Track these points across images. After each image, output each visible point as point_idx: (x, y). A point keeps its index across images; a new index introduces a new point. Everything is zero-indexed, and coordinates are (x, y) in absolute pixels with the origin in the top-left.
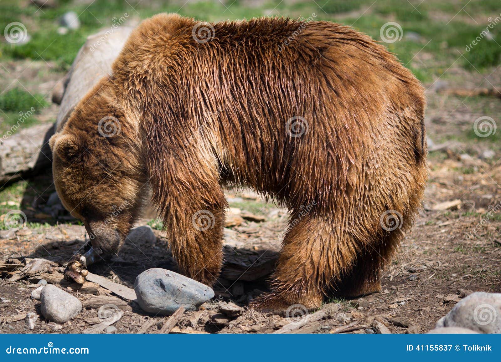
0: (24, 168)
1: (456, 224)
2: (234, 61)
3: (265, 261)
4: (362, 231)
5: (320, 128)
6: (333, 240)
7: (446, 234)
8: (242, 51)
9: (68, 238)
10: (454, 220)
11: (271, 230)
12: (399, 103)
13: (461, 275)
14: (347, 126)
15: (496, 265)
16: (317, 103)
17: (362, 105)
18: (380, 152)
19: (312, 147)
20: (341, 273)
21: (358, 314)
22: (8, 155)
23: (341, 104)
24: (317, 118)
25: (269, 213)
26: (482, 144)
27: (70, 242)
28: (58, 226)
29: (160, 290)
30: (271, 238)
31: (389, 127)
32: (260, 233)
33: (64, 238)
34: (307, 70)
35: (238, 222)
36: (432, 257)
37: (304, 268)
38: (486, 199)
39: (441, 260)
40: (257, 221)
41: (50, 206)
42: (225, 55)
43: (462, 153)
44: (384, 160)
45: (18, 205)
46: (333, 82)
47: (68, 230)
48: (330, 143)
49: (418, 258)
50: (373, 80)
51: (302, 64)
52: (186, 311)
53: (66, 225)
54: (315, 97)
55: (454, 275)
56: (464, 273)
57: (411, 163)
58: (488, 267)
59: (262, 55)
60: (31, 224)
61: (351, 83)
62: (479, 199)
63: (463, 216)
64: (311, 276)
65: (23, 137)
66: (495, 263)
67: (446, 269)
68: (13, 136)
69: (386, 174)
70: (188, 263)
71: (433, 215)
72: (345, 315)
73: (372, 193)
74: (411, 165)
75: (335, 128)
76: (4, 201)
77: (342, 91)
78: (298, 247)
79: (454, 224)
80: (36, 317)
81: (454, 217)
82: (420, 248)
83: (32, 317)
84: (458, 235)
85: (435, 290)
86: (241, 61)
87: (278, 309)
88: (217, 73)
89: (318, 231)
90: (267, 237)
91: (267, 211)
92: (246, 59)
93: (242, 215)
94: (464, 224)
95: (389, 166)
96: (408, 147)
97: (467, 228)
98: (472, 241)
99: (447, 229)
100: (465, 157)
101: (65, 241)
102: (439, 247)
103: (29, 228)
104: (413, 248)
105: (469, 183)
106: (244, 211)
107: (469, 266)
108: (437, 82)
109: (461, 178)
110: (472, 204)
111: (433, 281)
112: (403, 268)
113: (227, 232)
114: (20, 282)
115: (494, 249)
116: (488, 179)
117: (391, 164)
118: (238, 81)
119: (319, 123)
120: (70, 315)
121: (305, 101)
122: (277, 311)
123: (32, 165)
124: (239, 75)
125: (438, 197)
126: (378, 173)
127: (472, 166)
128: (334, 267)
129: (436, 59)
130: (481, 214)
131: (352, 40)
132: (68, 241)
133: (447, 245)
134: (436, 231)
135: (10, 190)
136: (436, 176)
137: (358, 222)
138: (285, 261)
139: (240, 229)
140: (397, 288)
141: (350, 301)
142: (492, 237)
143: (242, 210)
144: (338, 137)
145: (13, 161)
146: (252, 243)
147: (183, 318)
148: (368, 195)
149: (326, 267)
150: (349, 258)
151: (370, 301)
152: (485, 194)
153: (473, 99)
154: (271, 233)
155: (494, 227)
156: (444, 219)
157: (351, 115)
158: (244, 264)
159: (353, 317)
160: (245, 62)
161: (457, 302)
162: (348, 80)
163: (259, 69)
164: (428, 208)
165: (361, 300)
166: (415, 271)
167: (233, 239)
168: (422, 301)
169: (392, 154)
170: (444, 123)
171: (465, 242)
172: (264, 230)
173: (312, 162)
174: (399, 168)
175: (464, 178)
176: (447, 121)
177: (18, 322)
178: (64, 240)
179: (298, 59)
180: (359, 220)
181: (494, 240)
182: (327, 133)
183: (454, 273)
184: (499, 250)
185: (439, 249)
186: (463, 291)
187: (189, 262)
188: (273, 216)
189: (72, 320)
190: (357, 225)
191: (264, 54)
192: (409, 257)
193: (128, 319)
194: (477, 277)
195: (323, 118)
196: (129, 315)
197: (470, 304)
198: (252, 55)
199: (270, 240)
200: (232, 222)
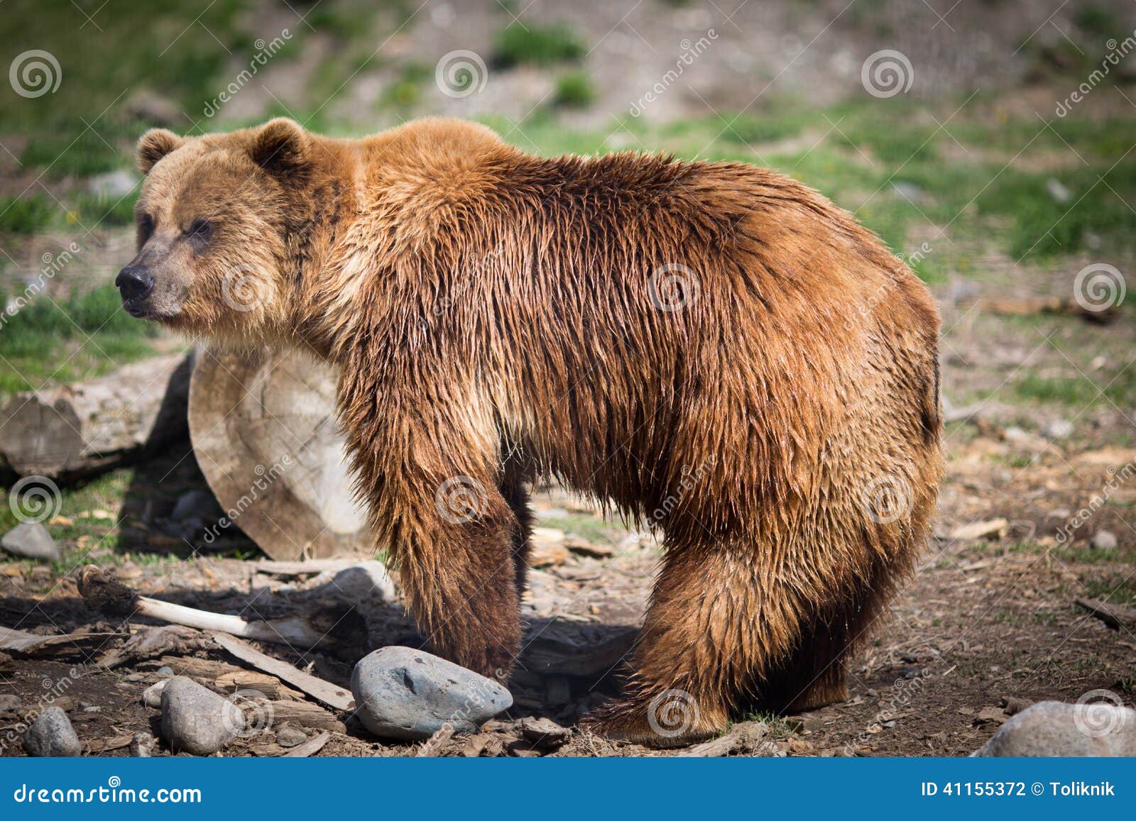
0: (126, 443)
1: (998, 567)
2: (563, 237)
3: (613, 636)
4: (811, 580)
5: (735, 375)
6: (752, 597)
7: (977, 587)
8: (579, 215)
9: (216, 585)
10: (994, 559)
11: (625, 575)
12: (892, 325)
13: (1008, 669)
14: (789, 373)
15: (1079, 649)
16: (728, 325)
17: (819, 329)
18: (854, 423)
19: (717, 414)
20: (766, 665)
21: (801, 743)
22: (93, 417)
23: (776, 326)
24: (727, 356)
25: (620, 541)
26: (1047, 408)
27: (219, 592)
28: (196, 560)
29: (404, 691)
30: (624, 589)
31: (872, 371)
32: (604, 579)
33: (208, 585)
34: (705, 258)
35: (560, 557)
36: (949, 632)
37: (693, 655)
38: (1058, 518)
39: (968, 637)
40: (597, 556)
41: (179, 521)
42: (547, 224)
43: (1008, 425)
44: (862, 438)
45: (114, 517)
46: (760, 283)
47: (215, 569)
48: (754, 406)
49: (922, 633)
50: (840, 279)
51: (695, 248)
52: (456, 733)
53: (212, 559)
54: (723, 313)
55: (995, 669)
56: (1015, 664)
57: (915, 442)
58: (1062, 655)
59: (617, 229)
60: (141, 555)
61: (796, 285)
62: (1042, 519)
63: (1011, 550)
64: (707, 671)
65: (124, 381)
66: (1076, 646)
67: (979, 656)
68: (105, 379)
69: (864, 465)
70: (452, 640)
71: (951, 549)
72: (776, 747)
73: (835, 505)
74: (914, 446)
75: (765, 377)
76: (84, 510)
77: (779, 301)
78: (682, 611)
79: (993, 567)
80: (152, 742)
81: (993, 552)
82: (926, 614)
83: (144, 743)
84: (1001, 589)
85: (956, 698)
86: (575, 239)
87: (640, 733)
88: (528, 260)
89: (723, 580)
90: (618, 589)
91: (617, 536)
92: (585, 235)
93: (567, 543)
94: (1015, 567)
95: (870, 449)
96: (911, 411)
97: (1020, 575)
98: (1031, 601)
99: (979, 577)
100: (1014, 433)
101: (210, 592)
102: (964, 612)
103: (136, 564)
104: (912, 613)
105: (1023, 487)
106: (571, 536)
107: (1024, 652)
108: (957, 285)
109: (1006, 475)
110: (1030, 528)
111: (952, 681)
112: (890, 654)
113: (537, 578)
114: (119, 672)
115: (1075, 618)
116: (1061, 479)
117: (876, 446)
118: (567, 279)
119: (731, 366)
120: (222, 738)
121: (703, 322)
122: (638, 737)
123: (142, 437)
124: (569, 268)
125: (960, 512)
126: (849, 464)
127: (1027, 453)
128: (752, 652)
129: (955, 237)
130: (1047, 547)
131: (795, 200)
132: (214, 590)
133: (979, 609)
134: (958, 580)
135: (97, 487)
136: (958, 471)
137: (803, 562)
138: (655, 637)
139: (563, 571)
140: (880, 694)
141: (786, 719)
142: (1070, 595)
143: (566, 533)
144: (770, 395)
145: (105, 430)
146: (586, 599)
147: (450, 748)
148: (827, 509)
149: (735, 653)
150: (784, 634)
151: (826, 718)
152: (1056, 507)
153: (1029, 318)
154: (624, 581)
155: (1076, 573)
156: (973, 556)
157: (796, 351)
158: (571, 642)
159: (792, 749)
160: (584, 241)
161: (1001, 724)
162: (791, 280)
163: (610, 257)
164: (942, 535)
165: (808, 718)
166: (915, 661)
167: (548, 590)
168: (930, 719)
169: (878, 425)
170: (972, 366)
171: (1017, 603)
172: (611, 574)
173: (718, 445)
174: (891, 453)
175: (1013, 477)
176: (978, 362)
177: (115, 751)
178: (207, 590)
179: (688, 238)
180: (806, 556)
181: (1074, 600)
182: (747, 386)
183: (995, 664)
184: (1084, 619)
185: (963, 616)
186: (1012, 700)
187: (454, 636)
188: (628, 546)
189: (224, 749)
190: (803, 568)
191: (621, 228)
192: (903, 632)
193: (337, 749)
194: (1041, 673)
195: (740, 355)
196: (339, 741)
197: (1030, 724)
198: (598, 227)
199: (623, 593)
200: (546, 558)
